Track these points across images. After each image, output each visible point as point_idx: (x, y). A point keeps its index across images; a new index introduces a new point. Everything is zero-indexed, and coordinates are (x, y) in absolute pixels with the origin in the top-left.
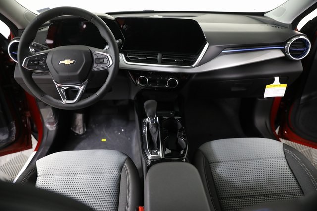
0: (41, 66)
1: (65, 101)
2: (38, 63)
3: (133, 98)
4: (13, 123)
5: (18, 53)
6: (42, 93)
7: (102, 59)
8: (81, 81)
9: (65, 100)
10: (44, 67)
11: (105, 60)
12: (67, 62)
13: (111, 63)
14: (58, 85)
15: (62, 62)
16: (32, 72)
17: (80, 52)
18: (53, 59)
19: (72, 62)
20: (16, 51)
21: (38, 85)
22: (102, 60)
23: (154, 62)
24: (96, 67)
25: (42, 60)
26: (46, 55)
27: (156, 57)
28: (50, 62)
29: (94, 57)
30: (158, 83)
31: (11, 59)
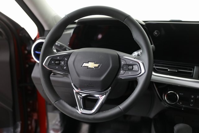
0: (62, 67)
1: (80, 111)
2: (60, 63)
3: (152, 115)
4: (19, 124)
5: (41, 53)
6: (57, 97)
7: (132, 65)
8: (102, 88)
9: (81, 109)
10: (65, 68)
11: (135, 68)
12: (91, 65)
13: (143, 71)
14: (75, 90)
15: (85, 65)
16: (51, 72)
17: (107, 55)
18: (76, 60)
19: (97, 65)
20: (40, 50)
21: (55, 88)
22: (131, 67)
23: (189, 76)
24: (123, 75)
25: (64, 60)
26: (69, 56)
27: (191, 70)
28: (72, 63)
29: (123, 63)
30: (192, 103)
31: (33, 58)
